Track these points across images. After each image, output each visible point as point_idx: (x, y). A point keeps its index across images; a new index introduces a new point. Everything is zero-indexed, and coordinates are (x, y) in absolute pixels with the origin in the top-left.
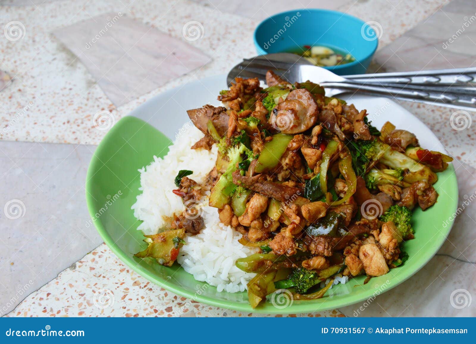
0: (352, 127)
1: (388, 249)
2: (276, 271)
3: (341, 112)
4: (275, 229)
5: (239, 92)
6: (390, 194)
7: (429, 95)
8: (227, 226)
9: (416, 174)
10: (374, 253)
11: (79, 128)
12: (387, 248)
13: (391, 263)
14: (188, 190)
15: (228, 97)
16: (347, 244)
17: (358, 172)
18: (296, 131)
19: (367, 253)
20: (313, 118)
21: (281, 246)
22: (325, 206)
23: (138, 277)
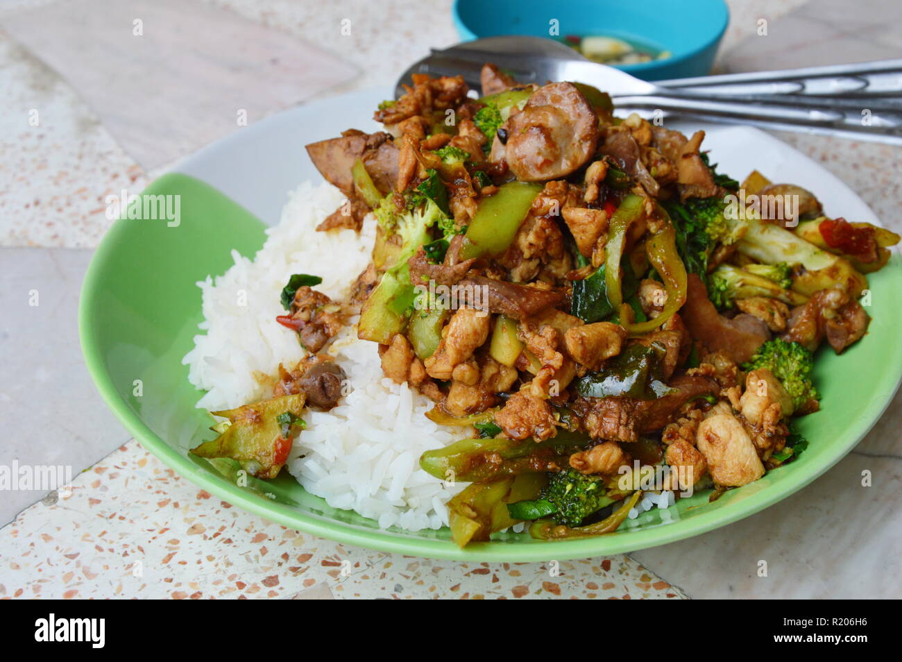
0: (675, 170)
1: (762, 426)
2: (513, 478)
3: (648, 142)
4: (509, 387)
5: (421, 104)
6: (763, 316)
7: (844, 117)
8: (400, 384)
9: (820, 274)
10: (731, 435)
11: (61, 215)
12: (758, 425)
13: (770, 458)
14: (310, 315)
15: (397, 112)
16: (669, 417)
17: (690, 265)
18: (549, 173)
19: (716, 435)
20: (588, 144)
21: (521, 419)
22: (617, 332)
23: (201, 516)
